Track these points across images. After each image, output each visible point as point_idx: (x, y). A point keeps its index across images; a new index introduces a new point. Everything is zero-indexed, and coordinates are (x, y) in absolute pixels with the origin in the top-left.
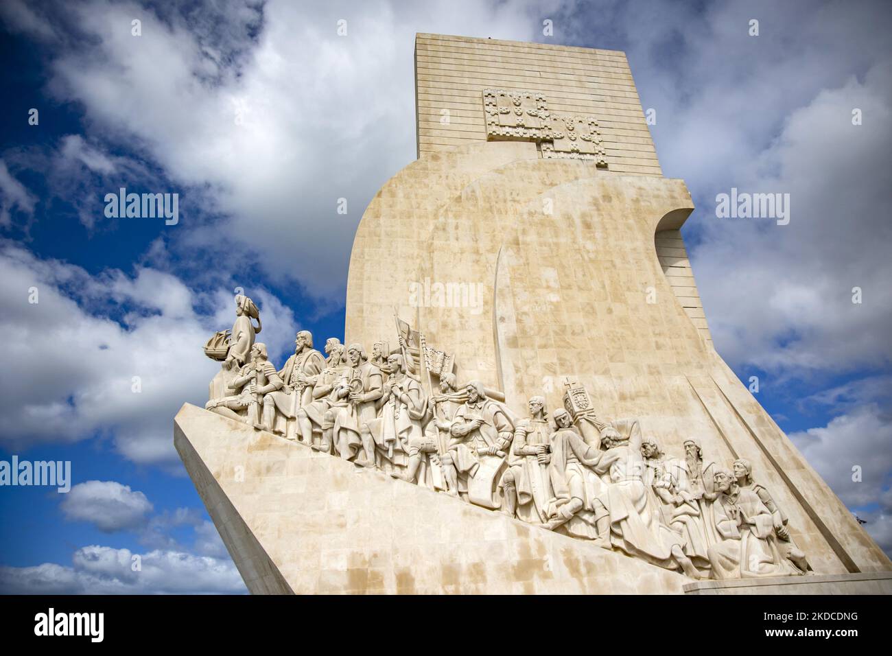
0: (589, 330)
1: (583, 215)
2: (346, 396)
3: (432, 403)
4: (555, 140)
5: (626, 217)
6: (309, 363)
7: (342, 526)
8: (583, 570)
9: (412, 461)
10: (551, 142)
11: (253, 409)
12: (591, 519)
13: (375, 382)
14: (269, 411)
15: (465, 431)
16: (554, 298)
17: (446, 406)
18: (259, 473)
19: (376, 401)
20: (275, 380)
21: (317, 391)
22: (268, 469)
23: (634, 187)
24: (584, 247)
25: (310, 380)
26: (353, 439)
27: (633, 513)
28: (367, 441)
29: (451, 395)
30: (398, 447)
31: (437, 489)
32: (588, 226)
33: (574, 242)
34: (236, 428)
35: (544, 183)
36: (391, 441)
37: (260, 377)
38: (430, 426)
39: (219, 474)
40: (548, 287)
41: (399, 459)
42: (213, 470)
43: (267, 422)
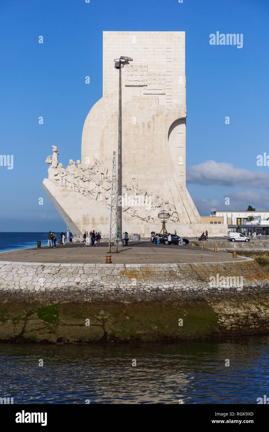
0: (142, 162)
1: (148, 122)
2: (82, 179)
3: (101, 181)
4: (148, 85)
5: (162, 123)
6: (72, 169)
7: (81, 209)
8: (127, 220)
9: (96, 195)
10: (147, 86)
11: (61, 180)
12: (131, 209)
13: (88, 176)
14: (64, 181)
15: (107, 189)
16: (134, 152)
17: (104, 183)
18: (64, 197)
19: (88, 181)
20: (65, 174)
21: (75, 176)
22: (65, 196)
23: (167, 109)
24: (146, 135)
25: (73, 173)
26: (84, 190)
27: (139, 210)
28: (86, 190)
29: (106, 180)
30: (93, 191)
31: (102, 201)
32: (149, 127)
33: (144, 133)
34: (57, 186)
35: (140, 108)
36: (92, 190)
37: (62, 172)
38: (101, 186)
39: (55, 196)
40: (133, 149)
41: (93, 194)
42: (54, 195)
43: (64, 184)
